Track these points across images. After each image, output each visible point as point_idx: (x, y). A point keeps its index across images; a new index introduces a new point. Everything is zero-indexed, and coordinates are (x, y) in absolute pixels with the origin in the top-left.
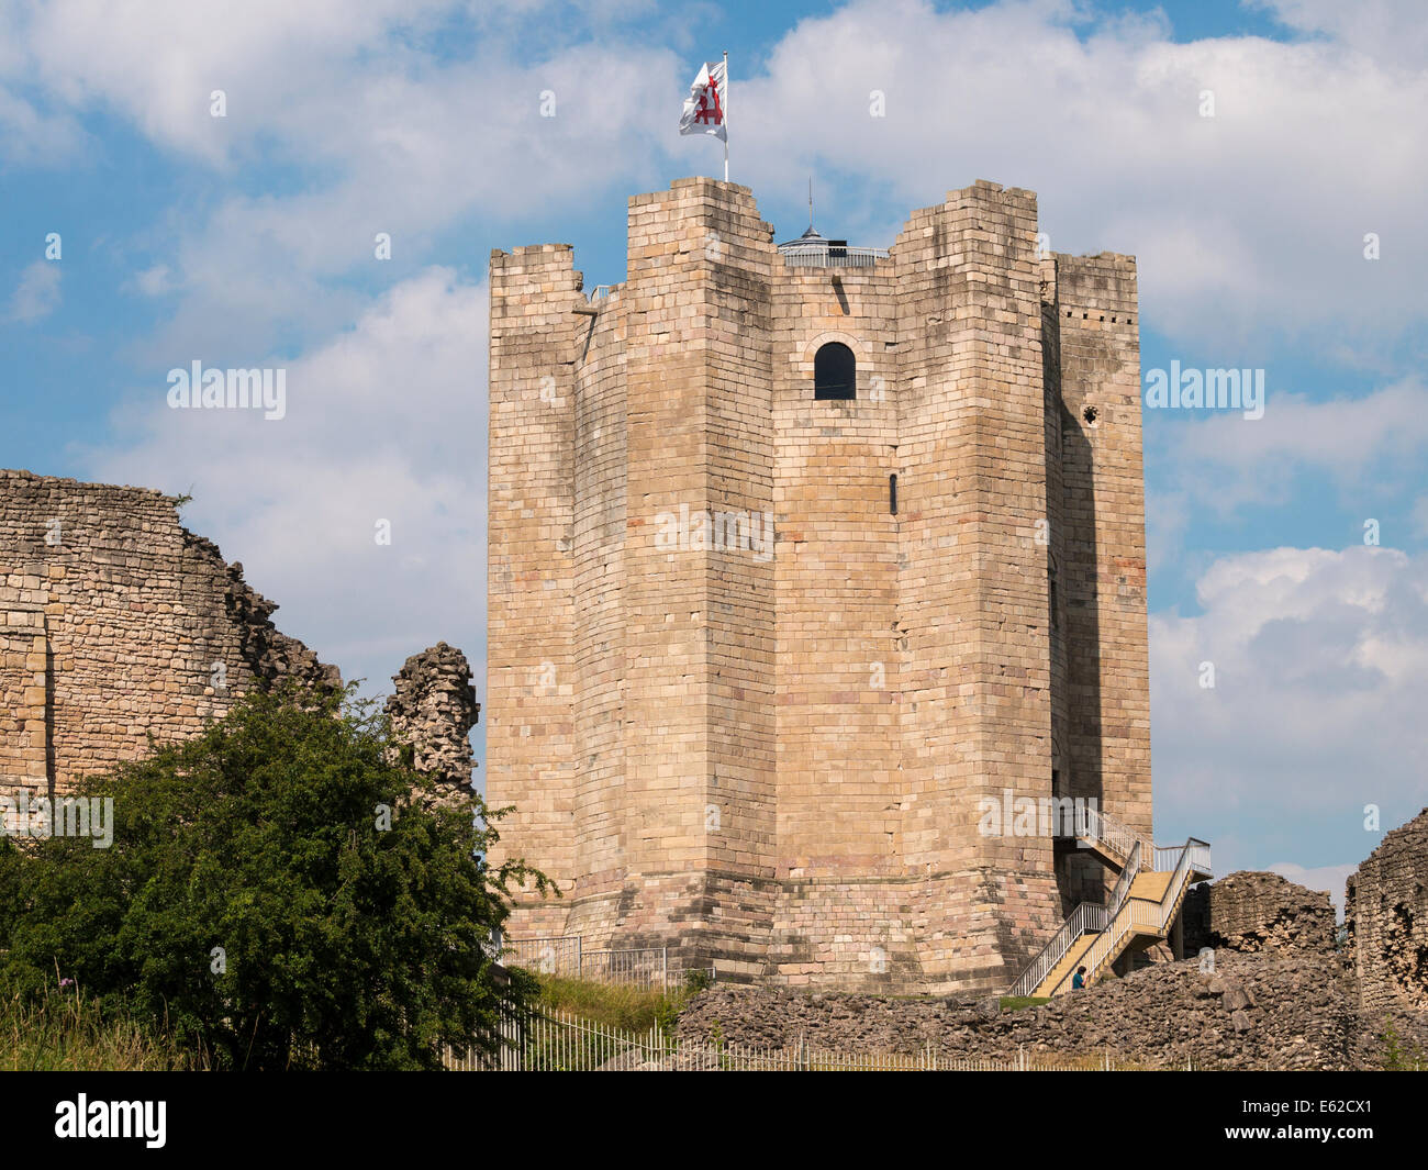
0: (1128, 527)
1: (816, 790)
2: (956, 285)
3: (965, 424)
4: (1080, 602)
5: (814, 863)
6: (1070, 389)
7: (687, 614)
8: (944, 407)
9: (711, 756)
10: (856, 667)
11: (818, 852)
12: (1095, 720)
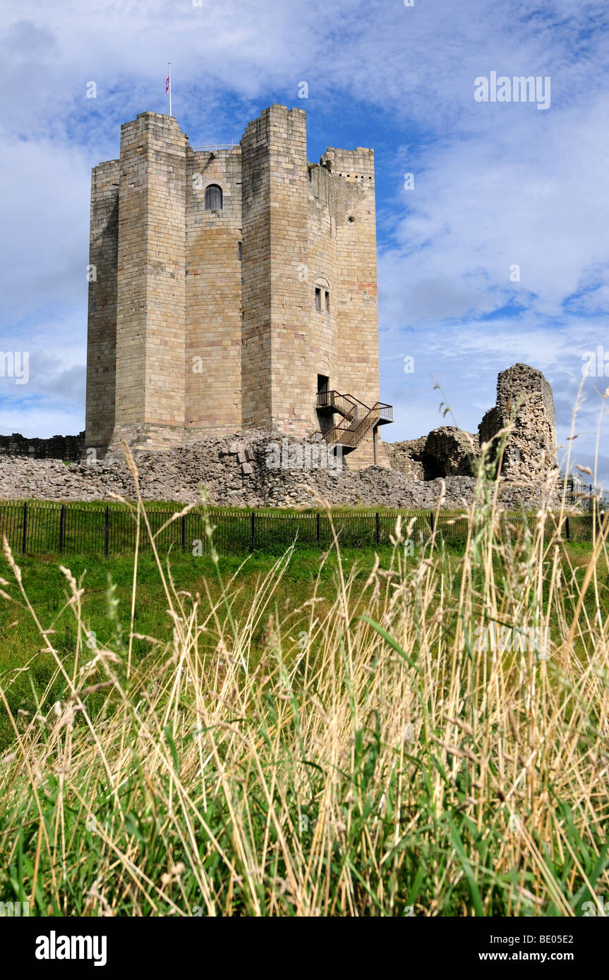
0: (368, 269)
1: (202, 386)
2: (264, 152)
3: (267, 215)
4: (344, 303)
5: (201, 419)
6: (340, 208)
7: (139, 308)
8: (259, 209)
9: (148, 371)
10: (221, 330)
11: (202, 414)
12: (351, 355)
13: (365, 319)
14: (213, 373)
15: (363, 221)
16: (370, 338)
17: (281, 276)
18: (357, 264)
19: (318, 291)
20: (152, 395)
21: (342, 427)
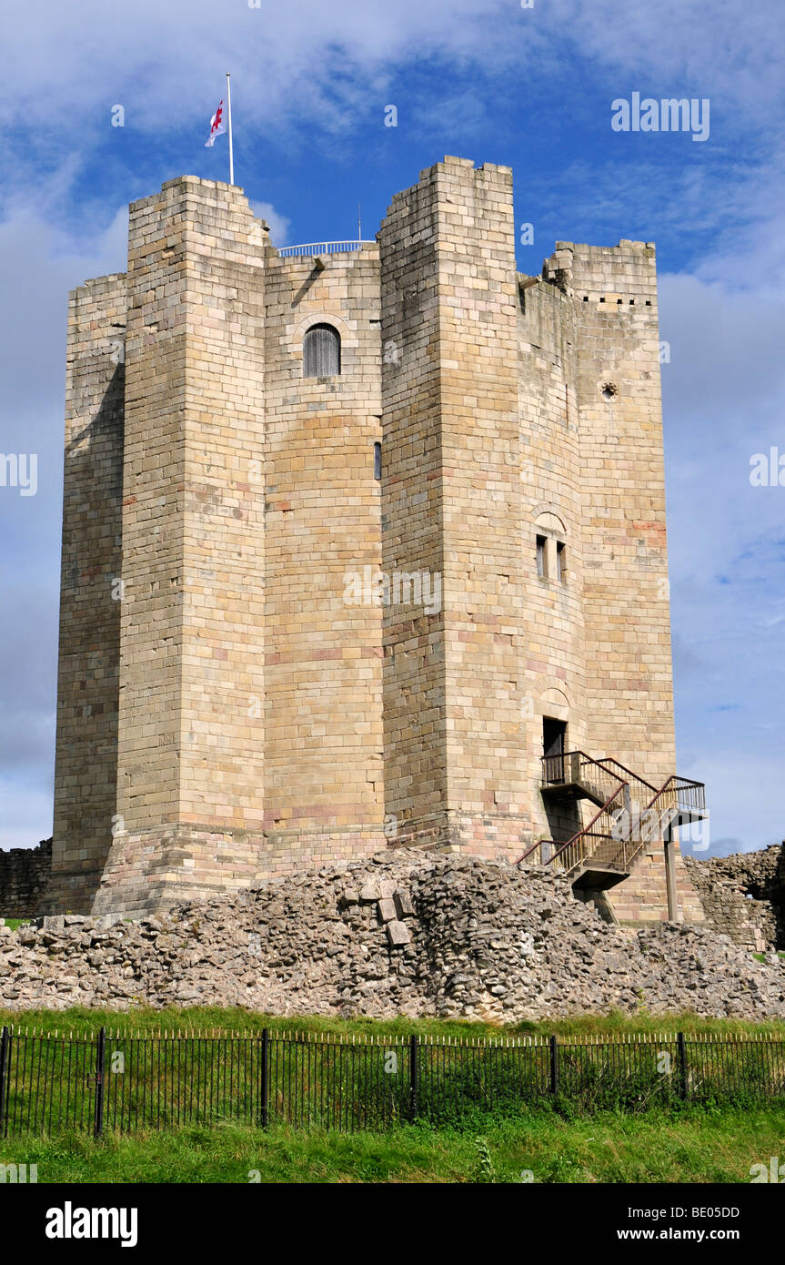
0: (647, 493)
1: (301, 743)
2: (425, 256)
3: (433, 386)
4: (597, 565)
5: (297, 814)
6: (586, 367)
7: (169, 580)
8: (418, 372)
9: (186, 713)
10: (339, 625)
11: (301, 803)
12: (613, 675)
13: (642, 598)
14: (324, 717)
15: (634, 392)
16: (653, 638)
17: (464, 512)
18: (623, 484)
19: (541, 541)
20: (194, 765)
21: (597, 829)
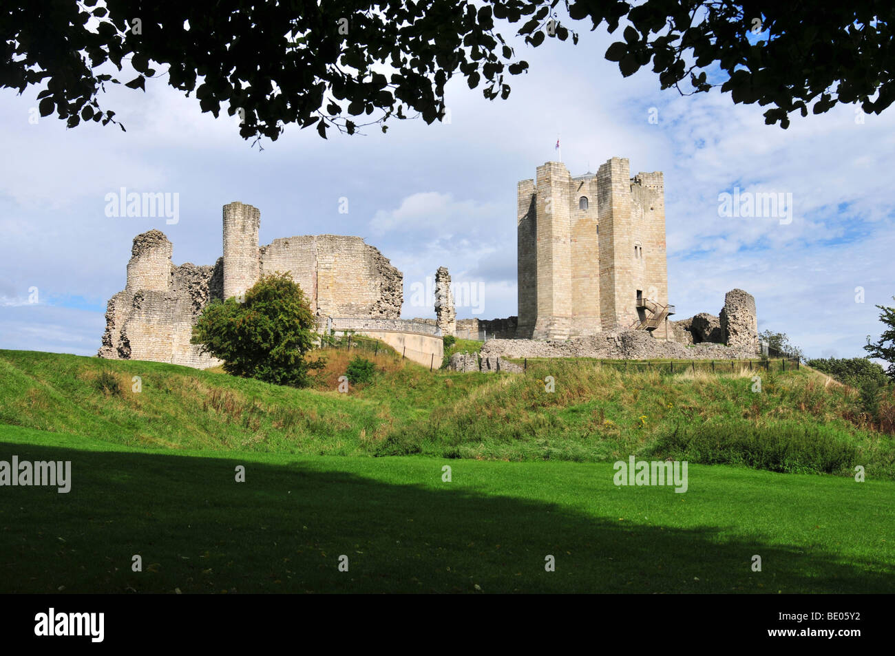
0: (661, 234)
1: (580, 297)
2: (608, 181)
3: (611, 213)
4: (649, 252)
5: (580, 314)
6: (646, 203)
7: (549, 259)
8: (607, 209)
9: (554, 291)
10: (589, 269)
11: (581, 311)
12: (653, 279)
13: (660, 260)
14: (586, 291)
15: (658, 209)
16: (663, 270)
17: (619, 243)
18: (655, 232)
19: (636, 247)
20: (556, 302)
21: (650, 317)
